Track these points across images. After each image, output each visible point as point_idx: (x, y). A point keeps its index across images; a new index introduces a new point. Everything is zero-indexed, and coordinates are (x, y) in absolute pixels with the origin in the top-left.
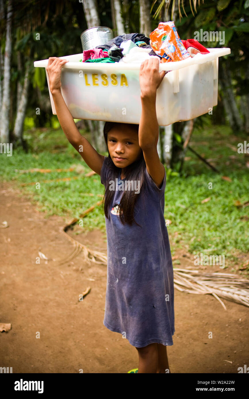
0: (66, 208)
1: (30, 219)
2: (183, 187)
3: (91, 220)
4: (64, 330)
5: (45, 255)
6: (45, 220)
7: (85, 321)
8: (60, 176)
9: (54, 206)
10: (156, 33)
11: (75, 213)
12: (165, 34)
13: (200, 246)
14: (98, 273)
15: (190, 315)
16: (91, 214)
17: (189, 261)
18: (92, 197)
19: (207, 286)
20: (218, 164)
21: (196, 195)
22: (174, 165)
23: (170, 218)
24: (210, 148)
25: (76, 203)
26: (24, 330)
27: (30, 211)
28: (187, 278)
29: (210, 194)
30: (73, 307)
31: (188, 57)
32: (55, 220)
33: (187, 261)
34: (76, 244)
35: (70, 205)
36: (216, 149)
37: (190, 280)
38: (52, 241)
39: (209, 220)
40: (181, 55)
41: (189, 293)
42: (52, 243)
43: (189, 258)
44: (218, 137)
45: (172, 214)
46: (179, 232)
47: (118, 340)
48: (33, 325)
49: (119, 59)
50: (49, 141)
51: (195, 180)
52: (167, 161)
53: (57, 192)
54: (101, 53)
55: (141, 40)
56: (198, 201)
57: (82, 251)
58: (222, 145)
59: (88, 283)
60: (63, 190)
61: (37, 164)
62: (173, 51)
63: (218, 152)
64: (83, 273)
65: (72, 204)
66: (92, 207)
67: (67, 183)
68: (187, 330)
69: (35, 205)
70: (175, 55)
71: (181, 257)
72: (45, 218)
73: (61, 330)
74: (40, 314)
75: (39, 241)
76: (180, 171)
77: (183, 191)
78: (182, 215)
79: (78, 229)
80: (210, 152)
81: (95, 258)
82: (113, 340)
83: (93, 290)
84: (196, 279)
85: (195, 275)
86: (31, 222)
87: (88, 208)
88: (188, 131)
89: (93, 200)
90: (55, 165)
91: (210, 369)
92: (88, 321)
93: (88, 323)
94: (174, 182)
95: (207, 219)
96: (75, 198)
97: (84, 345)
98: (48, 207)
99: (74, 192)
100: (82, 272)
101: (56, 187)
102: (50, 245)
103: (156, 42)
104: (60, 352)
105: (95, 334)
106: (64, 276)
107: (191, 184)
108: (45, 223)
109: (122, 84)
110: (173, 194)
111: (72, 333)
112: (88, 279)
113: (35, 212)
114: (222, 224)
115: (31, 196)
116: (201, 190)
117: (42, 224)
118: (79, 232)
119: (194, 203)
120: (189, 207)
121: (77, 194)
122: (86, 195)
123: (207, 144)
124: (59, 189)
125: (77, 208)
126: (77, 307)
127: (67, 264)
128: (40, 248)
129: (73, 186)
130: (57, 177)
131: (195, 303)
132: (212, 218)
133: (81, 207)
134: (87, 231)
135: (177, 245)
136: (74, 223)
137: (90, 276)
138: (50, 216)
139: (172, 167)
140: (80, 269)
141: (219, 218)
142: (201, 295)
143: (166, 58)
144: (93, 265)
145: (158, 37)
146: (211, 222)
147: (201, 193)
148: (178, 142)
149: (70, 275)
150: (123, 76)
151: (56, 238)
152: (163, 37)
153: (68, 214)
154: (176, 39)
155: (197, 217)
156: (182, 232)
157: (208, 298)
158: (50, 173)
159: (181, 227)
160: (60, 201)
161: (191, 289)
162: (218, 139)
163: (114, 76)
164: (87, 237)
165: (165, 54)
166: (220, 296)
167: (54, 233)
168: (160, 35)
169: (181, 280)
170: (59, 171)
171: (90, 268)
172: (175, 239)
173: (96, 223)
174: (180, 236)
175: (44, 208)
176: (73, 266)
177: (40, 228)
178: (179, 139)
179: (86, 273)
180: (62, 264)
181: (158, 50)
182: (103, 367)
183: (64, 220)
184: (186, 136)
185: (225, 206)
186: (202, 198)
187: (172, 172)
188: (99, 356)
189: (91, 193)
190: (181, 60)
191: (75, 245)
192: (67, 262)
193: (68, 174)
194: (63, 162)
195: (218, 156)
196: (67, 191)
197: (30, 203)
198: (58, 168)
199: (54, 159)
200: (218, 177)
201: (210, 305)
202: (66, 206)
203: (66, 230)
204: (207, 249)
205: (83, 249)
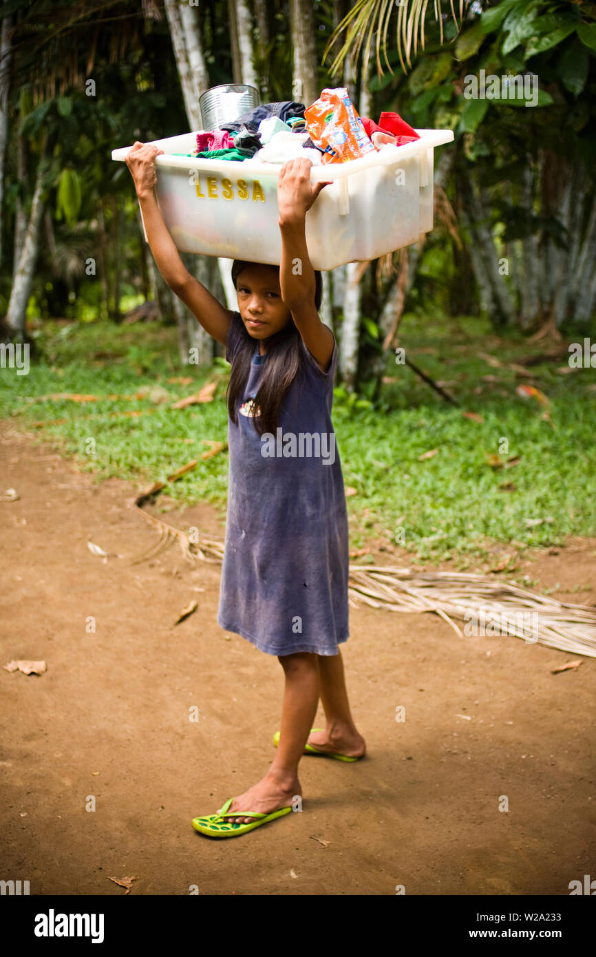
0: (137, 463)
1: (62, 486)
2: (380, 430)
3: (192, 486)
4: (149, 671)
5: (101, 547)
6: (96, 487)
7: (190, 657)
8: (116, 408)
9: (111, 460)
10: (315, 108)
11: (157, 474)
12: (331, 111)
13: (414, 530)
14: (210, 579)
15: (393, 645)
16: (190, 475)
17: (392, 557)
18: (190, 445)
19: (427, 597)
20: (457, 391)
21: (408, 445)
22: (362, 385)
23: (354, 485)
24: (441, 360)
25: (158, 454)
26: (71, 671)
27: (62, 471)
28: (388, 584)
29: (438, 444)
30: (164, 634)
31: (370, 151)
32: (116, 487)
33: (387, 559)
34: (161, 528)
35: (145, 458)
36: (454, 362)
37: (394, 587)
38: (113, 523)
39: (434, 490)
40: (356, 148)
41: (390, 611)
42: (112, 528)
43: (391, 553)
44: (460, 338)
45: (359, 477)
46: (372, 509)
47: (254, 686)
48: (89, 663)
49: (255, 151)
50: (79, 343)
51: (406, 417)
52: (346, 377)
53: (114, 435)
54: (225, 138)
55: (296, 116)
56: (411, 455)
57: (176, 540)
58: (466, 354)
59: (192, 595)
60: (127, 432)
61: (62, 386)
62: (342, 142)
63: (458, 367)
64: (180, 578)
65: (149, 456)
66: (191, 462)
67: (136, 421)
68: (387, 671)
69: (70, 460)
70: (346, 148)
71: (376, 551)
72: (94, 483)
73: (145, 672)
74: (100, 646)
75: (86, 524)
76: (374, 398)
77: (382, 438)
78: (378, 478)
79: (164, 503)
80: (442, 367)
81: (204, 552)
82: (245, 686)
83: (201, 606)
84: (405, 585)
85: (403, 579)
86: (65, 490)
87: (184, 463)
88: (394, 313)
89: (194, 449)
90: (102, 388)
91: (430, 728)
92: (196, 656)
93: (196, 660)
94: (362, 422)
95: (430, 486)
96: (153, 446)
97: (191, 694)
98: (98, 462)
99: (151, 435)
100: (178, 576)
101: (113, 426)
102: (110, 532)
103: (315, 125)
104: (146, 706)
105: (211, 677)
106: (143, 584)
107: (399, 424)
108: (96, 492)
109: (254, 198)
110: (359, 442)
111: (166, 675)
112: (191, 588)
113: (72, 472)
114: (460, 496)
115: (60, 444)
116: (419, 436)
117: (89, 494)
118: (167, 508)
119: (404, 460)
120: (393, 465)
121: (157, 439)
122: (178, 440)
123: (434, 352)
124: (117, 431)
125: (161, 465)
126: (172, 635)
127: (146, 564)
128: (89, 536)
129: (147, 426)
130: (110, 409)
131: (401, 626)
132: (439, 484)
133: (170, 463)
134: (185, 506)
135: (367, 531)
136: (157, 492)
137: (195, 583)
138: (103, 479)
139: (358, 391)
140: (175, 571)
141: (453, 487)
142: (414, 613)
143: (330, 152)
144: (200, 565)
145: (318, 116)
146: (438, 493)
147: (418, 441)
148: (371, 337)
149: (155, 581)
150: (257, 186)
151: (122, 519)
152: (327, 116)
153: (142, 476)
154: (350, 120)
155: (409, 484)
156: (379, 509)
157: (429, 619)
158: (93, 401)
159: (376, 499)
160: (123, 451)
161: (396, 603)
162: (459, 343)
163: (242, 184)
164: (184, 517)
165: (329, 146)
166: (451, 615)
167: (115, 509)
168: (322, 112)
169: (374, 588)
170: (114, 398)
171: (193, 569)
172: (365, 520)
173: (202, 491)
174: (373, 516)
175: (91, 465)
176: (160, 566)
177: (86, 501)
178: (373, 331)
179: (185, 577)
180: (137, 563)
181: (317, 139)
182: (229, 727)
183: (135, 487)
184: (389, 325)
185: (467, 465)
186: (420, 450)
187: (357, 400)
188: (220, 711)
189: (189, 438)
190: (357, 158)
191: (160, 531)
192: (146, 560)
193: (135, 404)
194: (119, 382)
195: (458, 375)
196: (136, 434)
197: (58, 457)
198: (111, 393)
199: (99, 376)
200: (456, 413)
201: (432, 630)
202: (136, 459)
203: (141, 502)
204: (428, 537)
205: (178, 538)
